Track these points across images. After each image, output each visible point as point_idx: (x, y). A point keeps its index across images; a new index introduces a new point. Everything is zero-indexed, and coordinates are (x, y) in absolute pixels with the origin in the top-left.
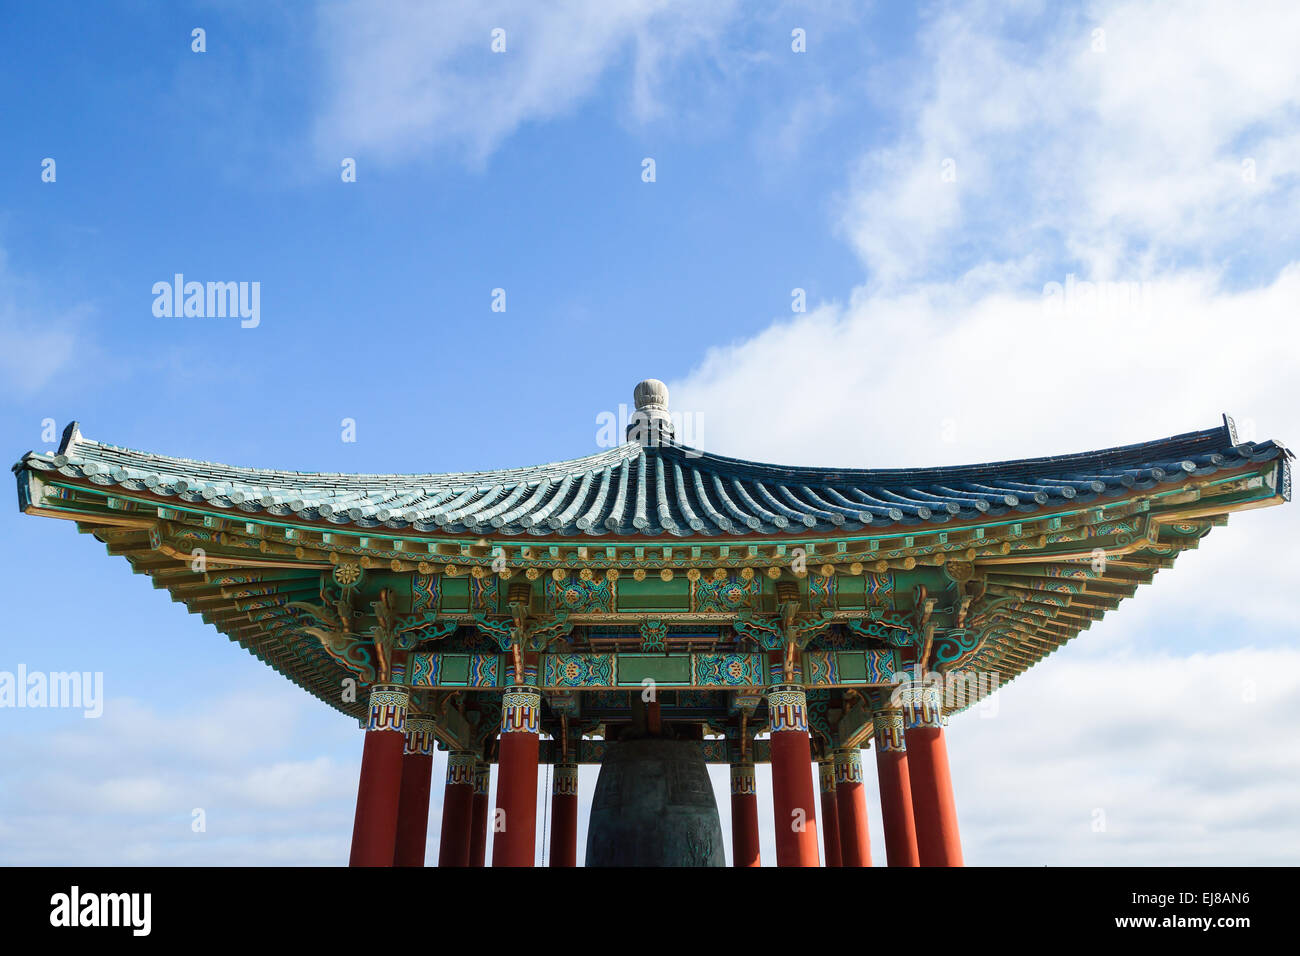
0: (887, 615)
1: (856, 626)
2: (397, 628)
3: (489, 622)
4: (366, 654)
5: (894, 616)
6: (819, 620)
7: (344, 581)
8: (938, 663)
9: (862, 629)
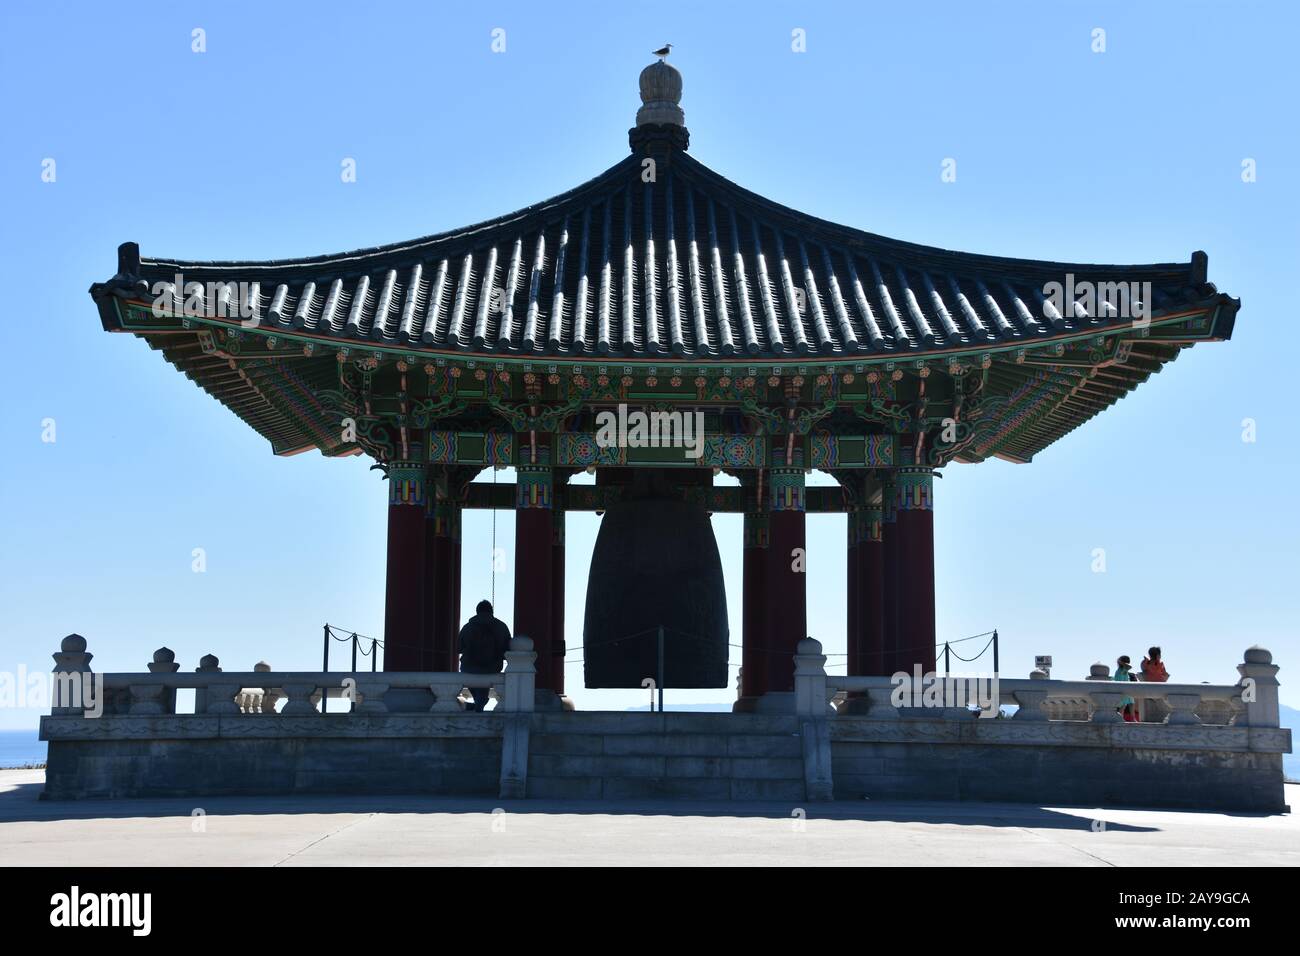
0: (887, 405)
1: (860, 412)
2: (415, 410)
3: (504, 405)
4: (385, 433)
5: (894, 406)
6: (820, 409)
7: (365, 368)
8: (933, 449)
9: (865, 414)
